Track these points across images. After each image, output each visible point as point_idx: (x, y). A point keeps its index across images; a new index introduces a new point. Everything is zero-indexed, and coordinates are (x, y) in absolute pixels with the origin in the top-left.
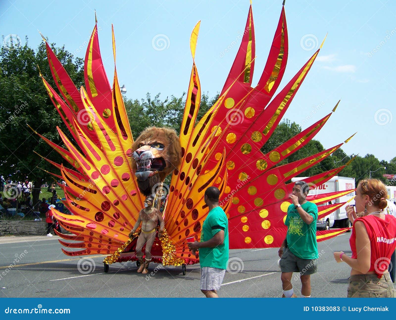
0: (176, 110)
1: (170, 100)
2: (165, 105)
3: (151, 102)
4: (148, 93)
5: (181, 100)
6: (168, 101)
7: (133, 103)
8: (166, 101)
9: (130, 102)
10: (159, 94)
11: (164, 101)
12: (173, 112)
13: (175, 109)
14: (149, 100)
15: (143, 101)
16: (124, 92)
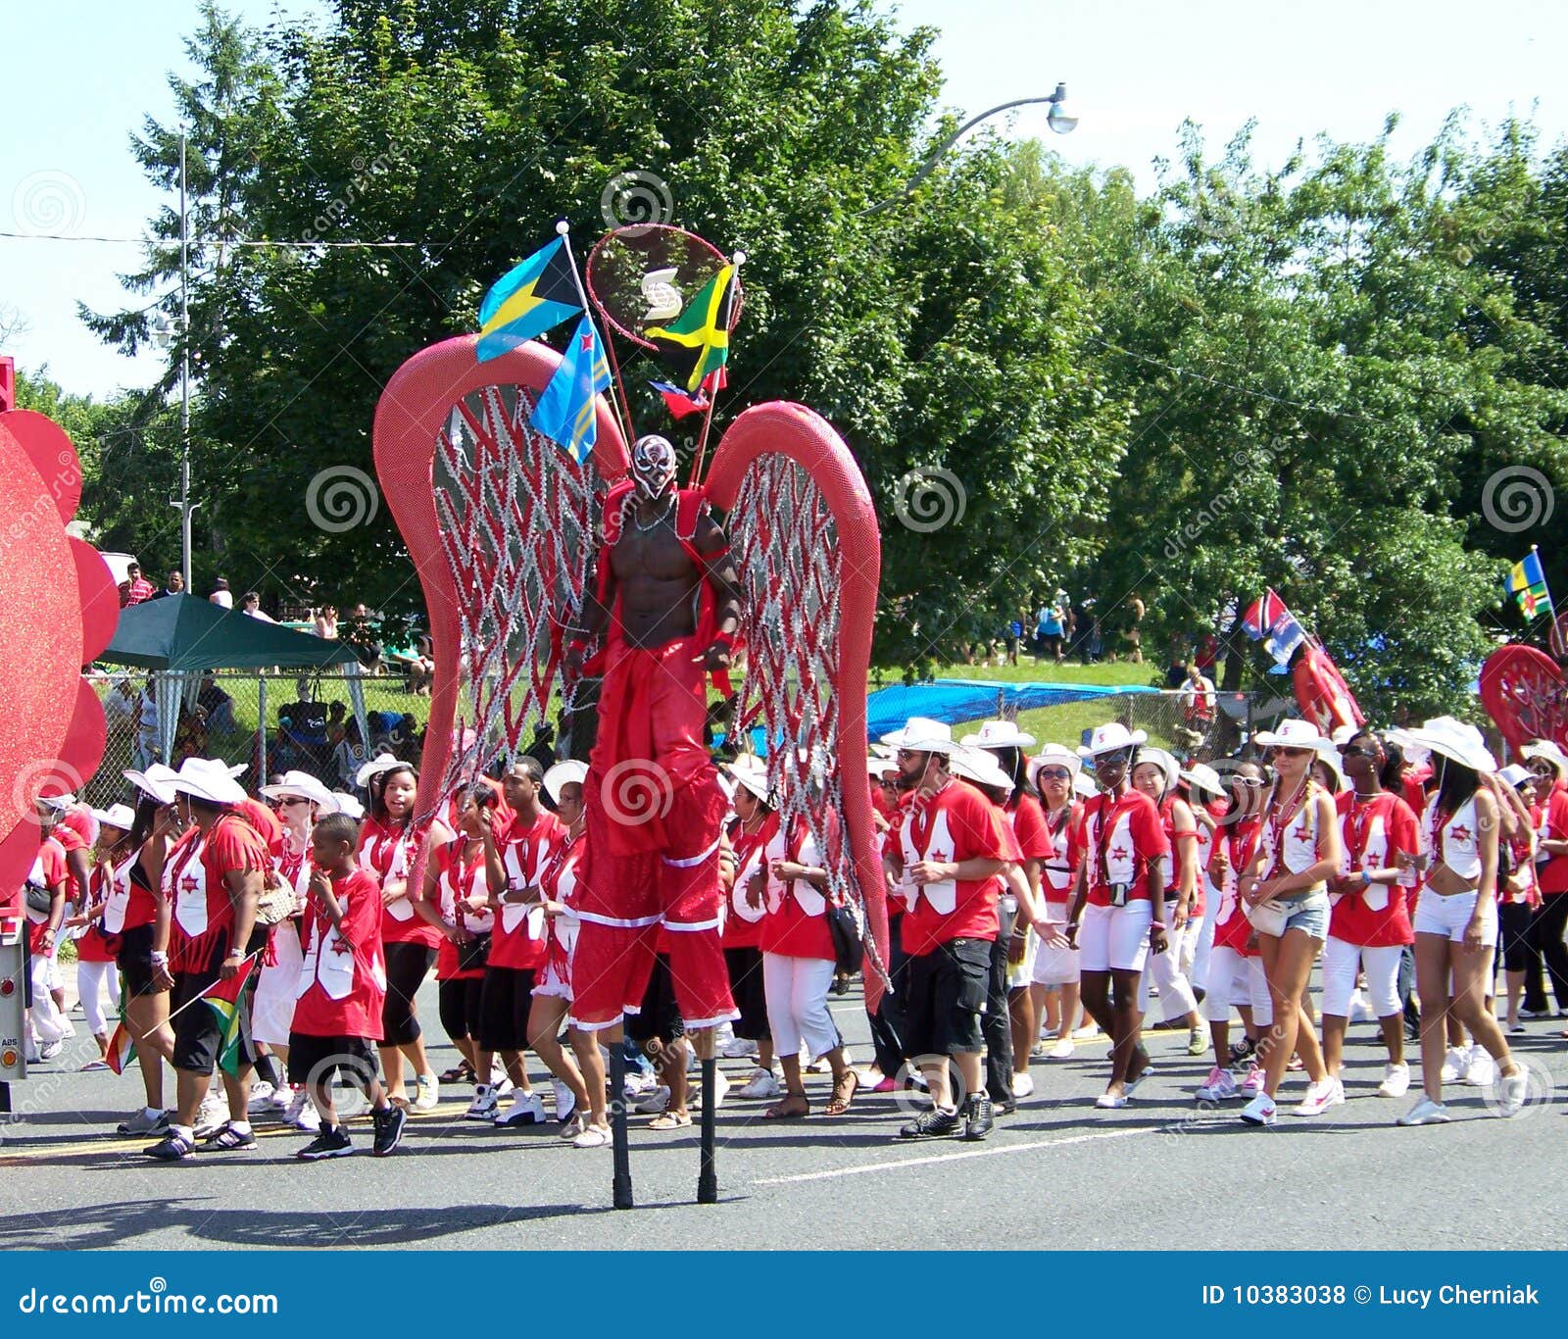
0: (1353, 214)
1: (1313, 161)
2: (1288, 187)
3: (1203, 170)
4: (1188, 122)
5: (1375, 155)
6: (1305, 164)
7: (1097, 184)
8: (1290, 168)
9: (1083, 183)
10: (1251, 124)
11: (1278, 167)
12: (1335, 225)
13: (1347, 206)
14: (1194, 167)
15: (1160, 169)
16: (1062, 124)
